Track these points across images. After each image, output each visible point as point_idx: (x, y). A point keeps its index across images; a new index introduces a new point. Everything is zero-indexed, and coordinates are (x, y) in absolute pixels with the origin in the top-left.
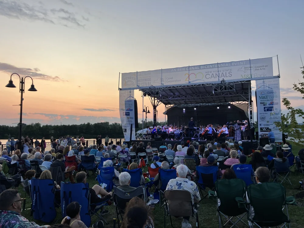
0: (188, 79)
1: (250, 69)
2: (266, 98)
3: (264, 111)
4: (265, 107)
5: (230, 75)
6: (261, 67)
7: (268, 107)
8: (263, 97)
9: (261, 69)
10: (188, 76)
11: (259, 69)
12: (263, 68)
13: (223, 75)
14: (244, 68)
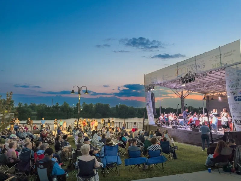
0: (177, 74)
1: (219, 57)
2: (235, 86)
3: (235, 101)
4: (235, 96)
5: (204, 66)
6: (229, 52)
7: (239, 97)
8: (232, 86)
9: (229, 55)
10: (177, 71)
11: (228, 55)
12: (231, 53)
13: (199, 67)
14: (215, 57)
